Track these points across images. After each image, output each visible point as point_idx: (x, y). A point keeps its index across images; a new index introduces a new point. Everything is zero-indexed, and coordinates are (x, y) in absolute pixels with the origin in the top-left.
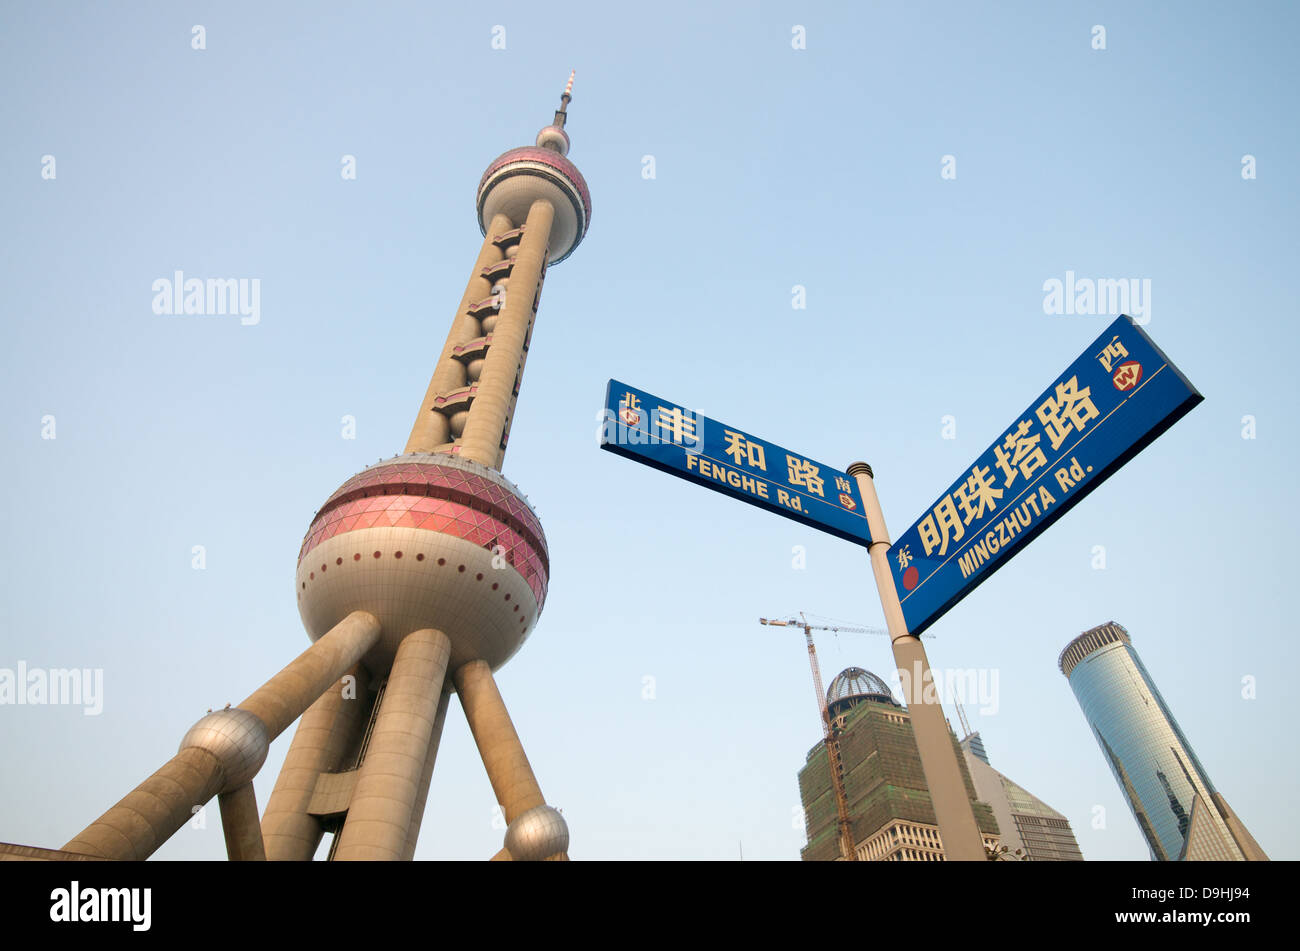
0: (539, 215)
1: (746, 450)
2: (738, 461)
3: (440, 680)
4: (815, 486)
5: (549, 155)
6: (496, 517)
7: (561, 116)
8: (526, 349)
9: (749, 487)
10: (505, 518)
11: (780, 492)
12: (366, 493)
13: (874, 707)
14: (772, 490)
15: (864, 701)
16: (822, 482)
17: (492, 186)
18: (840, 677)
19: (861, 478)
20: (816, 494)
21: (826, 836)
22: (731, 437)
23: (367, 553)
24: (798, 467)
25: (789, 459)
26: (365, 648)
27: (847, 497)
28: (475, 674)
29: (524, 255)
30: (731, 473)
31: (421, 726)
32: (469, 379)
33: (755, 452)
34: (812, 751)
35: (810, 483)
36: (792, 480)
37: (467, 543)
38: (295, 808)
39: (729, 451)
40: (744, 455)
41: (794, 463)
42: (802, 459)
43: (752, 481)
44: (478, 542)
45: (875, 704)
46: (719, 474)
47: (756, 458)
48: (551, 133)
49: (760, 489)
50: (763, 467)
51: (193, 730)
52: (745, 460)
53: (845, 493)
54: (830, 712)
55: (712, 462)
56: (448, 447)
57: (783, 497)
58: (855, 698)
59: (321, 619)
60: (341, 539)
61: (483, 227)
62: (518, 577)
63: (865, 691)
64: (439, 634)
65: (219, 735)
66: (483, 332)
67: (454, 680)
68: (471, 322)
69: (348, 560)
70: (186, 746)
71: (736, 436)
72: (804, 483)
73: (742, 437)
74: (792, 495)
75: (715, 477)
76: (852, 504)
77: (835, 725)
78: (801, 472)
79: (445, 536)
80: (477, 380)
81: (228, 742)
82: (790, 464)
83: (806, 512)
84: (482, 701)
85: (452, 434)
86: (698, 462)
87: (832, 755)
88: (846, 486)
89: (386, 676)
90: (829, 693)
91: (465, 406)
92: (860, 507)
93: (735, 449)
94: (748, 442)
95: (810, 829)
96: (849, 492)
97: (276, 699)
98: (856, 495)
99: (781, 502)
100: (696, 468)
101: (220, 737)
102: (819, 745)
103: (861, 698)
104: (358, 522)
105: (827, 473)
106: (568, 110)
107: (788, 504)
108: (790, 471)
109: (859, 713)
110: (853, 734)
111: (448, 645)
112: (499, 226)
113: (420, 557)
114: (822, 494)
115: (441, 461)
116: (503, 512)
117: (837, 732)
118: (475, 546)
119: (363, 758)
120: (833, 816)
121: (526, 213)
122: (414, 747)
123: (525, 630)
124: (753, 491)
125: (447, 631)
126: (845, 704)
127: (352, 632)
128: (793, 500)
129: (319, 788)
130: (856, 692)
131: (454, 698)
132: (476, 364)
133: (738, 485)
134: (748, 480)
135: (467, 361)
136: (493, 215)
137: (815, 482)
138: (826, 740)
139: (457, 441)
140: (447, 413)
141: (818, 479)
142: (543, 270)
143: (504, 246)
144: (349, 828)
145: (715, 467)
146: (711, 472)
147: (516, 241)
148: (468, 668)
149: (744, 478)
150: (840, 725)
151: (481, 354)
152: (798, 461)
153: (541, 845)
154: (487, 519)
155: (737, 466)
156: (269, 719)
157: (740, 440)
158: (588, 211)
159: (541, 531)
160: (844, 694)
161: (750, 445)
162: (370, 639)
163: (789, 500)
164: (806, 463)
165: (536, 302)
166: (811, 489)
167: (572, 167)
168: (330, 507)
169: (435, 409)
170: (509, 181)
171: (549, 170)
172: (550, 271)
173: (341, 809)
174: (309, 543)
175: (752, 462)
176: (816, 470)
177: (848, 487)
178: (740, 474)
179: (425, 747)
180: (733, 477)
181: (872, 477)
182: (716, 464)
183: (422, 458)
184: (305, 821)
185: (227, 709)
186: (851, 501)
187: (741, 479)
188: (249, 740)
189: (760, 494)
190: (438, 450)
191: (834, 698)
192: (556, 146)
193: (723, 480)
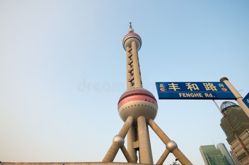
0: (133, 44)
1: (192, 86)
2: (191, 90)
3: (145, 124)
4: (214, 89)
5: (131, 34)
6: (145, 95)
7: (131, 26)
8: (139, 66)
9: (197, 96)
10: (146, 95)
11: (205, 94)
12: (124, 98)
13: (233, 108)
14: (203, 94)
15: (230, 107)
16: (215, 87)
17: (124, 43)
18: (222, 104)
19: (225, 82)
20: (215, 91)
21: (231, 135)
22: (187, 85)
23: (127, 107)
24: (207, 85)
25: (204, 84)
26: (132, 122)
27: (224, 88)
28: (151, 121)
29: (133, 52)
30: (191, 94)
31: (145, 132)
32: (132, 75)
33: (195, 86)
34: (221, 120)
35: (212, 88)
36: (207, 90)
37: (141, 101)
38: (131, 148)
39: (188, 88)
40: (192, 88)
41: (206, 85)
42: (207, 83)
43: (197, 94)
44: (143, 100)
45: (233, 107)
46: (188, 95)
47: (196, 87)
48: (130, 30)
49: (200, 95)
50: (198, 89)
51: (113, 139)
52: (193, 89)
53: (223, 87)
54: (223, 111)
55: (185, 93)
56: (133, 87)
57: (206, 95)
58: (227, 107)
59: (125, 119)
60: (123, 106)
61: (125, 50)
62: (152, 104)
63: (229, 105)
64: (143, 116)
65: (117, 139)
66: (132, 67)
67: (148, 123)
68: (129, 66)
69: (125, 109)
70: (113, 142)
71: (189, 84)
72: (210, 89)
73: (190, 83)
74: (209, 94)
75: (188, 96)
76: (226, 90)
77: (225, 114)
78: (208, 86)
79: (138, 101)
80: (133, 74)
81: (119, 140)
82: (205, 85)
83: (214, 97)
84: (153, 125)
85: (133, 84)
86: (182, 94)
87: (226, 119)
88: (222, 85)
89: (137, 125)
90: (221, 108)
91: (133, 79)
92: (228, 90)
93: (190, 87)
94: (192, 84)
95: (227, 135)
96: (224, 86)
97: (123, 132)
98: (226, 87)
99: (207, 96)
100: (182, 96)
101: (117, 140)
102: (223, 118)
103: (229, 107)
104: (124, 103)
105: (215, 84)
106: (131, 25)
107: (209, 96)
108: (206, 87)
109: (230, 110)
110: (230, 114)
111: (145, 118)
112: (128, 49)
113: (135, 105)
114: (216, 90)
115: (133, 89)
116: (145, 94)
117: (226, 115)
118: (143, 101)
119: (138, 138)
120: (231, 131)
121: (131, 45)
122: (145, 135)
123: (156, 112)
124: (198, 96)
125: (144, 116)
126: (226, 109)
127: (130, 120)
128: (210, 95)
129: (134, 144)
130: (227, 106)
131: (149, 126)
132: (132, 72)
133: (194, 96)
134: (196, 94)
135: (131, 72)
136: (126, 47)
137: (213, 88)
138: (224, 117)
139: (134, 85)
140: (131, 81)
141: (214, 86)
142: (137, 52)
143: (130, 51)
144: (140, 149)
145: (186, 94)
146: (186, 95)
147: (131, 50)
148: (149, 121)
149: (195, 94)
150: (226, 113)
151: (133, 70)
152: (206, 84)
153: (172, 147)
154: (143, 96)
155: (192, 91)
156: (123, 135)
157: (190, 84)
158: (141, 39)
159: (153, 95)
160: (225, 107)
161: (193, 85)
162: (133, 120)
163: (209, 95)
164: (209, 83)
165: (138, 58)
166: (213, 90)
167: (136, 34)
168: (119, 102)
169: (129, 81)
170: (127, 41)
171: (132, 36)
172: (138, 52)
173: (138, 147)
174: (119, 108)
175: (195, 89)
176: (212, 84)
177: (223, 86)
178: (193, 93)
179: (147, 135)
180: (192, 95)
181: (228, 80)
182: (187, 93)
183: (130, 90)
184: (134, 150)
185: (117, 135)
186: (225, 89)
187: (194, 94)
188: (121, 139)
189: (200, 96)
190: (131, 88)
191: (223, 108)
192: (132, 32)
193: (190, 96)
